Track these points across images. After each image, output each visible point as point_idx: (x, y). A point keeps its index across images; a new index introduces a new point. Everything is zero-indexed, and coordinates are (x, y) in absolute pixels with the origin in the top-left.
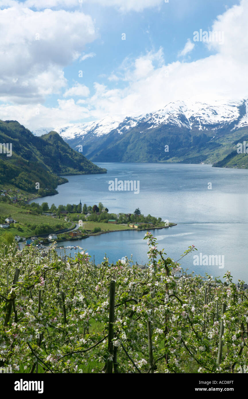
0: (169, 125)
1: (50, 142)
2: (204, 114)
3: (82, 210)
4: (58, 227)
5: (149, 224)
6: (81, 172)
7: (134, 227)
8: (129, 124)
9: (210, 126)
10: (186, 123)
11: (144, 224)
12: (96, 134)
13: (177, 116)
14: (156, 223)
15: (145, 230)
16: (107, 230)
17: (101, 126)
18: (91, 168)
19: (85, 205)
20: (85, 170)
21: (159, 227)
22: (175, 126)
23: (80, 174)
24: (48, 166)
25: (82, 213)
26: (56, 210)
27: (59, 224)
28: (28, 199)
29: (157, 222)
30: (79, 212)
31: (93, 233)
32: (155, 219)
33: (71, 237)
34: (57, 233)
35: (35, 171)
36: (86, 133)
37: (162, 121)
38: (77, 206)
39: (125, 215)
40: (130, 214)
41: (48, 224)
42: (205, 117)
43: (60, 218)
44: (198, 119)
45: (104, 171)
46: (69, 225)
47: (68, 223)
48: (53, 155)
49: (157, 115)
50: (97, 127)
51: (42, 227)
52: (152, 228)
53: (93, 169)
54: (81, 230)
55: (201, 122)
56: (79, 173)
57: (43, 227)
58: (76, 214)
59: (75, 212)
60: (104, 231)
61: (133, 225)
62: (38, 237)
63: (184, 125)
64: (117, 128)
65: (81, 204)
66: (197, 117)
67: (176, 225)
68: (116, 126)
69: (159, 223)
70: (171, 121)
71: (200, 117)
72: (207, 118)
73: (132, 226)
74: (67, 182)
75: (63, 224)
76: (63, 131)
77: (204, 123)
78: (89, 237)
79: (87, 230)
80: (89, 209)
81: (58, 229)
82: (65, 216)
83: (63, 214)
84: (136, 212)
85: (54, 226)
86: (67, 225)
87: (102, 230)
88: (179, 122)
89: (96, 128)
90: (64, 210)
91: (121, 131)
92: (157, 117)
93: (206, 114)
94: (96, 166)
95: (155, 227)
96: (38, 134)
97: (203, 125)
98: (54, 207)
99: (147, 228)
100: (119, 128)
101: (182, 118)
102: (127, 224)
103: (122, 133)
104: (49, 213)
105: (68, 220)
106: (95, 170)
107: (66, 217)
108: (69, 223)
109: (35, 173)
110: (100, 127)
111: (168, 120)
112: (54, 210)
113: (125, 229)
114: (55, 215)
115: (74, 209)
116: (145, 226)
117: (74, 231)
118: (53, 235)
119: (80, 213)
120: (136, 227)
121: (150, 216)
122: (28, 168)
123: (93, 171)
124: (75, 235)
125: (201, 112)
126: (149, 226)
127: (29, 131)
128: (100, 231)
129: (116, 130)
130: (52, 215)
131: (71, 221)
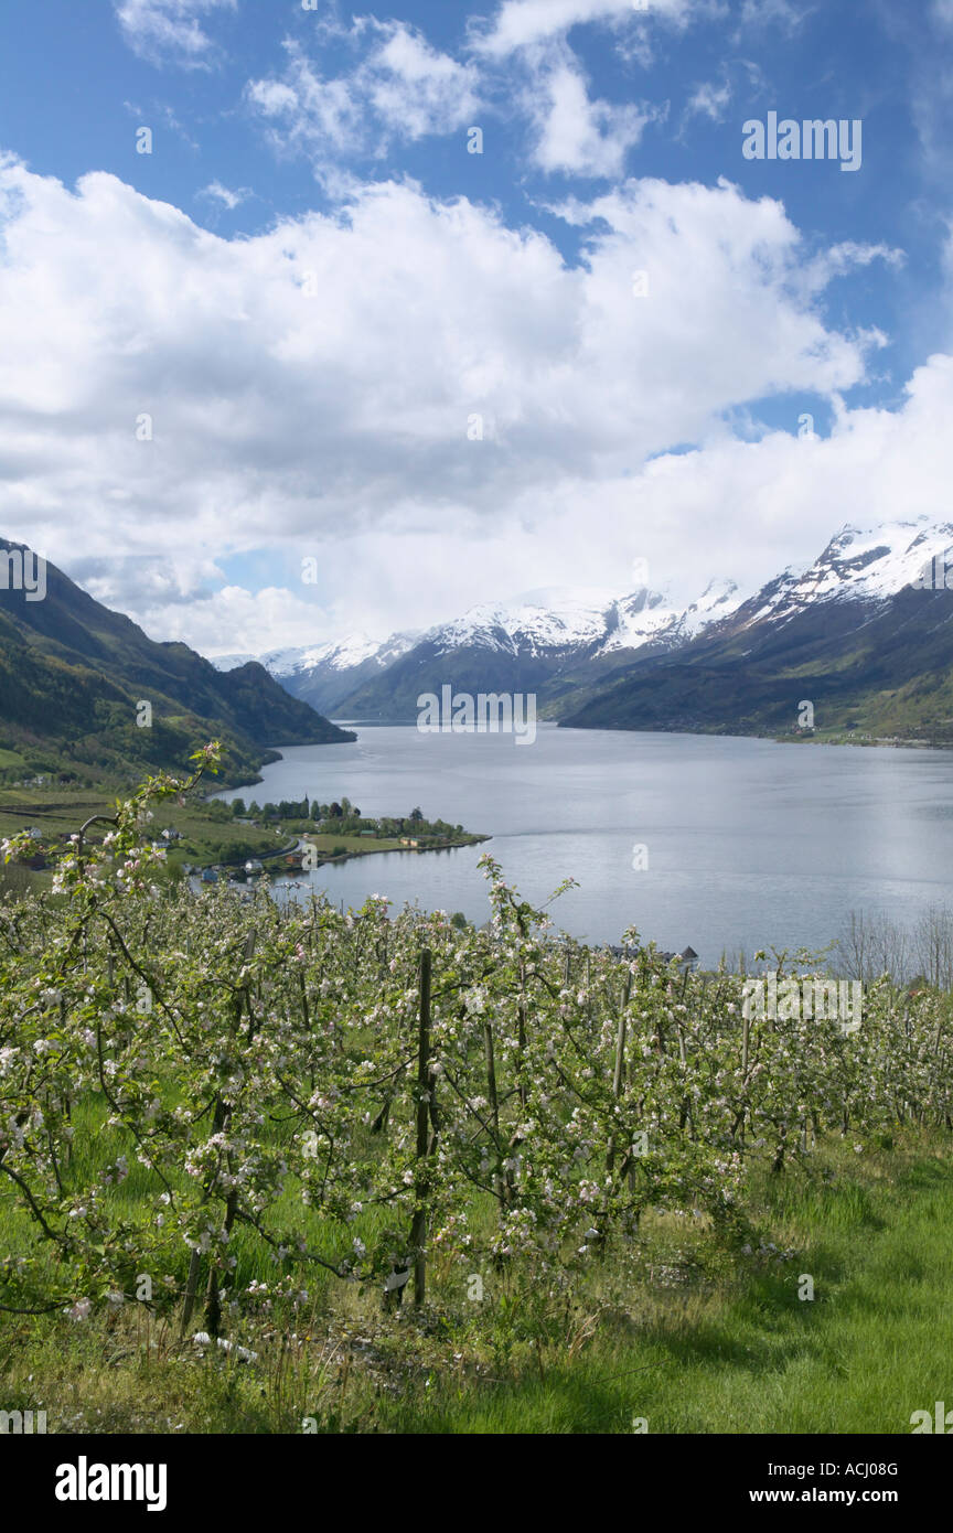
0: (474, 648)
1: (246, 682)
2: (540, 627)
3: (310, 813)
4: (264, 845)
5: (440, 837)
6: (308, 739)
7: (409, 844)
8: (398, 647)
9: (552, 649)
10: (506, 645)
11: (429, 837)
12: (336, 666)
13: (489, 631)
14: (452, 835)
15: (431, 850)
16: (358, 851)
17: (345, 650)
18: (328, 730)
19: (315, 803)
20: (315, 736)
21: (458, 843)
22: (488, 649)
25: (309, 818)
26: (260, 813)
27: (265, 840)
28: (205, 791)
29: (455, 833)
30: (303, 816)
31: (332, 856)
32: (450, 829)
33: (286, 866)
34: (261, 857)
36: (316, 664)
37: (461, 640)
38: (300, 805)
39: (393, 820)
40: (403, 820)
41: (245, 840)
42: (542, 633)
43: (267, 827)
44: (530, 637)
45: (350, 736)
47: (282, 838)
48: (252, 707)
49: (452, 628)
50: (338, 652)
51: (232, 846)
52: (444, 845)
53: (331, 733)
55: (536, 643)
57: (235, 846)
58: (299, 820)
59: (295, 817)
60: (353, 852)
61: (409, 841)
62: (224, 865)
63: (503, 647)
64: (376, 654)
65: (307, 800)
66: (527, 633)
67: (491, 838)
68: (373, 650)
69: (459, 834)
70: (478, 640)
71: (533, 633)
72: (546, 635)
73: (406, 843)
74: (279, 757)
75: (274, 840)
76: (271, 661)
77: (540, 644)
80: (324, 810)
81: (264, 850)
82: (277, 824)
83: (273, 821)
84: (413, 815)
85: (255, 844)
86: (281, 842)
87: (348, 851)
88: (492, 642)
89: (335, 655)
90: (276, 813)
91: (383, 660)
92: (452, 634)
93: (545, 626)
94: (337, 728)
95: (451, 844)
96: (225, 668)
97: (538, 647)
98: (255, 808)
99: (434, 846)
100: (380, 654)
101: (499, 634)
102: (396, 839)
103: (385, 663)
104: (246, 818)
105: (282, 832)
106: (334, 734)
107: (279, 826)
108: (285, 839)
110: (343, 653)
111: (472, 637)
112: (256, 814)
113: (393, 848)
114: (258, 823)
115: (294, 810)
116: (433, 842)
117: (294, 853)
118: (255, 861)
119: (306, 818)
120: (414, 843)
121: (440, 822)
122: (205, 732)
123: (330, 736)
124: (297, 860)
125: (535, 624)
126: (439, 842)
127: (206, 661)
128: (345, 853)
129: (374, 658)
130: (252, 822)
131: (288, 834)
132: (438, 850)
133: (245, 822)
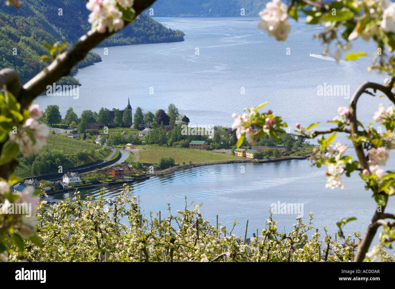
3: (133, 121)
4: (83, 157)
5: (279, 149)
6: (128, 38)
7: (244, 156)
11: (266, 149)
14: (292, 146)
15: (270, 161)
16: (187, 163)
18: (150, 29)
19: (139, 110)
20: (136, 36)
21: (299, 155)
23: (124, 44)
24: (57, 26)
25: (132, 127)
26: (78, 121)
27: (84, 151)
29: (295, 145)
30: (125, 124)
31: (158, 169)
33: (110, 178)
34: (79, 171)
35: (27, 39)
38: (122, 112)
39: (226, 130)
41: (61, 151)
43: (85, 137)
45: (178, 35)
46: (105, 153)
47: (103, 149)
51: (46, 158)
52: (283, 157)
53: (153, 32)
54: (132, 163)
56: (124, 40)
57: (50, 158)
58: (121, 129)
59: (117, 126)
60: (181, 165)
61: (244, 152)
62: (39, 179)
65: (129, 107)
69: (300, 146)
73: (240, 154)
74: (99, 60)
75: (93, 152)
78: (148, 178)
79: (145, 164)
80: (148, 118)
81: (82, 163)
82: (97, 133)
83: (92, 130)
85: (73, 156)
86: (101, 153)
87: (176, 163)
90: (95, 121)
94: (161, 26)
95: (292, 156)
99: (273, 158)
102: (230, 151)
104: (62, 127)
105: (103, 142)
106: (158, 33)
107: (99, 136)
108: (105, 150)
109: (28, 43)
112: (73, 122)
113: (226, 161)
114: (75, 132)
115: (116, 118)
116: (270, 153)
117: (116, 166)
118: (72, 174)
119: (129, 126)
120: (250, 155)
123: (154, 36)
124: (120, 174)
126: (278, 153)
128: (173, 165)
130: (69, 131)
131: (109, 144)
132: (277, 162)
133: (62, 131)
